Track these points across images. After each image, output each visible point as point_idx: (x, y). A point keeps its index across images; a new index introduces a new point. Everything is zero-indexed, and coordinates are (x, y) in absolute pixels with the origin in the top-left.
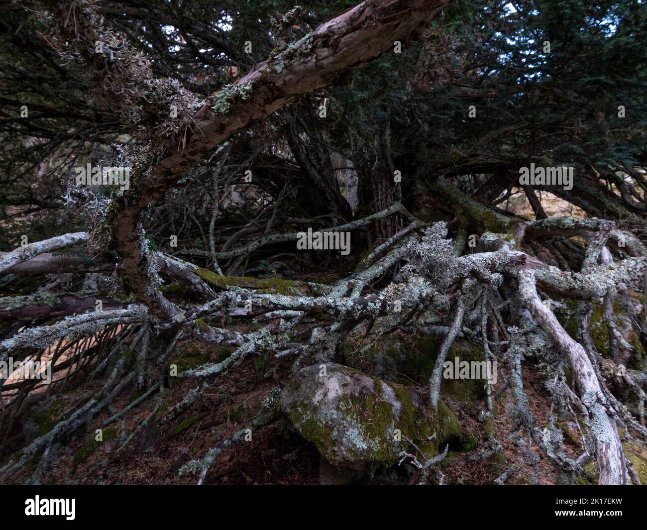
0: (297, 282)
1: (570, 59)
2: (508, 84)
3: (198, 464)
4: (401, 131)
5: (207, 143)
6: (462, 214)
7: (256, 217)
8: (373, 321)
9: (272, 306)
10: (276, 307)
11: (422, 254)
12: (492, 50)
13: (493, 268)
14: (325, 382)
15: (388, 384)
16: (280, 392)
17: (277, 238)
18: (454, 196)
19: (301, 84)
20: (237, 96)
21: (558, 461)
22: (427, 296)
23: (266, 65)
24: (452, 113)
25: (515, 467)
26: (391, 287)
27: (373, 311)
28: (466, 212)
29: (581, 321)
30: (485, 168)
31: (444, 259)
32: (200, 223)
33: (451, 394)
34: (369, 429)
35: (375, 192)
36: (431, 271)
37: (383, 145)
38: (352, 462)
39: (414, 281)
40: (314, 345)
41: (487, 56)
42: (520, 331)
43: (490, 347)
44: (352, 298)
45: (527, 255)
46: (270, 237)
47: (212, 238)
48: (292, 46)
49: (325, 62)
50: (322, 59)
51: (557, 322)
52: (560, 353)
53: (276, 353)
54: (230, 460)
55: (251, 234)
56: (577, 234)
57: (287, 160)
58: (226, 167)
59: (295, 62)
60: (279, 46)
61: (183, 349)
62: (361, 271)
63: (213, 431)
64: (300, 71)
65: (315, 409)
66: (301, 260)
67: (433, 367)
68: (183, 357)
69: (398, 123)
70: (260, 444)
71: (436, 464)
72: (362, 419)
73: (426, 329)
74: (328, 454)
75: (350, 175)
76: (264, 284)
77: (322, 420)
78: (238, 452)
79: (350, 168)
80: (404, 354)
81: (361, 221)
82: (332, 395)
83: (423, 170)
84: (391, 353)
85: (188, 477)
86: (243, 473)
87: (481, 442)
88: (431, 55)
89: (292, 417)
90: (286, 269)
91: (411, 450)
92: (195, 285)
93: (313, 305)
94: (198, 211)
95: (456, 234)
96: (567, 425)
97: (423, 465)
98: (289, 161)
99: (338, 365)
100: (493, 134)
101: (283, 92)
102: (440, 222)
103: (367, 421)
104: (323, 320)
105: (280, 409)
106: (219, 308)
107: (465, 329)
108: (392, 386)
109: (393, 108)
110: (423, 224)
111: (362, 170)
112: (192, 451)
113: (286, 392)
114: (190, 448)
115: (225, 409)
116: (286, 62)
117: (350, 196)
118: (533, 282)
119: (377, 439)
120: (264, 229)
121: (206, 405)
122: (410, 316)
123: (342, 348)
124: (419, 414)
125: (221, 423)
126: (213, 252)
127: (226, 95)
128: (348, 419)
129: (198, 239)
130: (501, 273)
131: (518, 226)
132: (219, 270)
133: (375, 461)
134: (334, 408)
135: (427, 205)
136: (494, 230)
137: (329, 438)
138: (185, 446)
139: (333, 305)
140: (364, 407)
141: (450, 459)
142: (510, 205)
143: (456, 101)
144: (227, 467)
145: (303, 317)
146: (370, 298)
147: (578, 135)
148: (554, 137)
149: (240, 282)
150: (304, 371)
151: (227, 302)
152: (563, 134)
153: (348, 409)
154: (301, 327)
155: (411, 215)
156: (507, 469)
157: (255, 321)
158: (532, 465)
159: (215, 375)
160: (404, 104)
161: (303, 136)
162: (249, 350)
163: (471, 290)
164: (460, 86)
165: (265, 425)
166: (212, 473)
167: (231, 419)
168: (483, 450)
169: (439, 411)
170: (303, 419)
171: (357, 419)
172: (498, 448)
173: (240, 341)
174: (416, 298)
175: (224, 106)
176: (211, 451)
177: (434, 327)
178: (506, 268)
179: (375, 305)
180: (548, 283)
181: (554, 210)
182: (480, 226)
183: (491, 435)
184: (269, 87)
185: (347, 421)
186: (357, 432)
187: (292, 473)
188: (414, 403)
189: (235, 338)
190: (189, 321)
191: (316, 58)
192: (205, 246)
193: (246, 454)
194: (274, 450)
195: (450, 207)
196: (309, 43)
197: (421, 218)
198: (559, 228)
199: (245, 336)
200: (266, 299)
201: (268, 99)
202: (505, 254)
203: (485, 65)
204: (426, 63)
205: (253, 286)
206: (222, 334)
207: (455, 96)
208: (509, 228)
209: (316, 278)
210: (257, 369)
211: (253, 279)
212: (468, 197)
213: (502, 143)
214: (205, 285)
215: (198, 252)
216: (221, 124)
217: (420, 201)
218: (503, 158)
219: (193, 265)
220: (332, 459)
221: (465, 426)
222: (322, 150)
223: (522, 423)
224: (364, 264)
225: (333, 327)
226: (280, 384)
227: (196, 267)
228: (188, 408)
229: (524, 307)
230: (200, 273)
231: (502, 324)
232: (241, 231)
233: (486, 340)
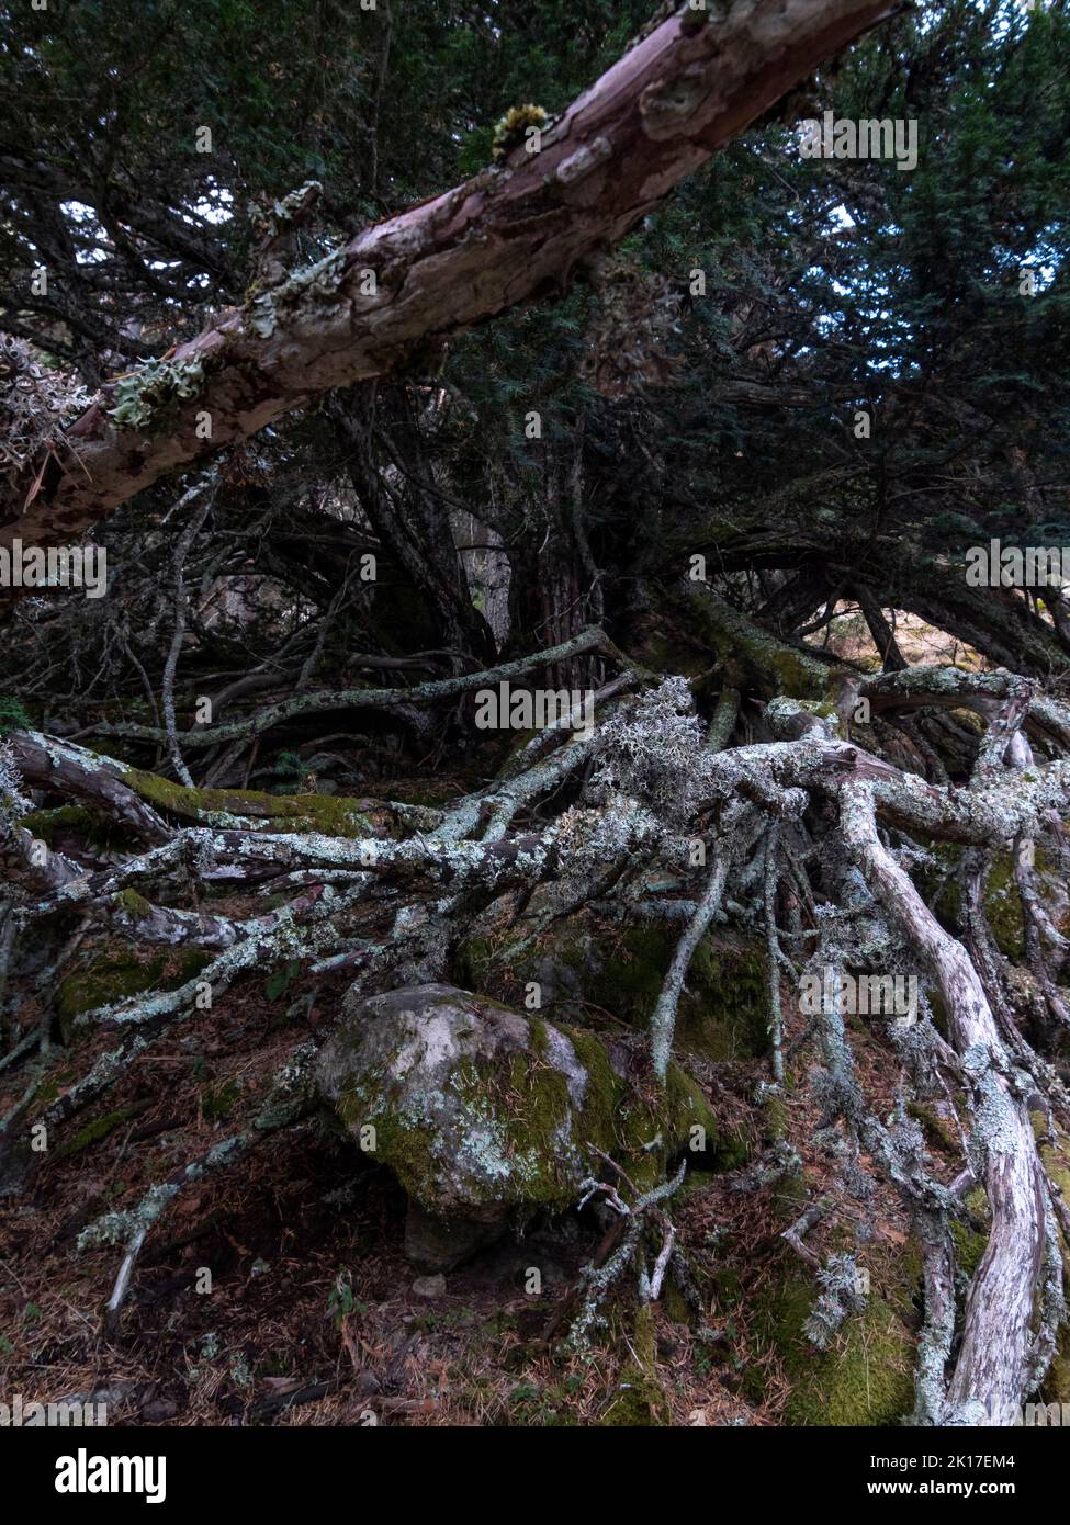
0: (366, 802)
1: (958, 333)
2: (832, 378)
3: (123, 1222)
4: (605, 470)
5: (102, 495)
6: (731, 655)
7: (277, 650)
8: (529, 891)
9: (298, 860)
10: (307, 861)
11: (632, 749)
12: (802, 303)
13: (785, 777)
14: (420, 1028)
15: (561, 1030)
16: (317, 1054)
17: (322, 700)
18: (714, 616)
19: (318, 367)
20: (168, 387)
21: (912, 1189)
22: (646, 836)
23: (238, 319)
24: (714, 437)
25: (825, 1203)
26: (568, 818)
27: (529, 870)
28: (739, 651)
29: (966, 888)
30: (782, 558)
31: (679, 760)
32: (142, 663)
33: (698, 1045)
34: (515, 1131)
35: (547, 602)
36: (653, 786)
37: (565, 500)
38: (475, 1207)
39: (619, 804)
40: (394, 946)
41: (792, 315)
42: (840, 913)
43: (783, 944)
44: (485, 841)
45: (858, 749)
46: (306, 698)
47: (168, 699)
48: (297, 276)
49: (373, 319)
50: (368, 312)
51: (915, 895)
52: (919, 961)
53: (314, 962)
54: (201, 1210)
55: (265, 689)
56: (965, 705)
57: (352, 524)
58: (206, 536)
59: (305, 316)
60: (268, 274)
61: (97, 953)
62: (511, 778)
63: (164, 1143)
64: (315, 337)
65: (396, 1091)
66: (379, 750)
67: (660, 990)
68: (98, 972)
69: (599, 452)
70: (273, 1169)
71: (661, 1203)
72: (501, 1108)
73: (645, 906)
74: (422, 1190)
75: (493, 563)
76: (288, 806)
77: (411, 1114)
78: (220, 1190)
79: (493, 548)
80: (599, 959)
81: (514, 665)
82: (433, 1058)
83: (651, 557)
84: (572, 959)
85: (102, 1250)
86: (231, 1238)
87: (757, 1149)
88: (615, 319)
89: (343, 1109)
90: (345, 769)
91: (606, 1174)
92: (121, 809)
93: (392, 858)
94: (139, 635)
95: (717, 697)
96: (934, 1109)
97: (631, 1205)
98: (358, 528)
99: (452, 990)
100: (800, 485)
101: (279, 384)
102: (675, 678)
103: (512, 1114)
104: (416, 891)
105: (317, 1092)
106: (171, 867)
107: (731, 904)
108: (568, 1035)
109: (588, 419)
110: (648, 675)
111: (520, 552)
112: (113, 1190)
113: (332, 1052)
114: (107, 1182)
115: (196, 1091)
116: (283, 313)
117: (493, 608)
118: (869, 808)
119: (533, 1153)
120: (297, 679)
121: (149, 1082)
122: (612, 879)
123: (465, 948)
124: (626, 1095)
125: (184, 1124)
126: (172, 732)
127: (141, 384)
128: (470, 1110)
129: (139, 700)
130: (805, 788)
131: (844, 684)
132: (185, 773)
133: (527, 1201)
134: (437, 1087)
135: (658, 633)
136: (795, 693)
137: (424, 1154)
138: (96, 1180)
139: (438, 858)
140: (505, 1082)
141: (692, 1188)
142: (833, 637)
143: (722, 410)
144: (194, 1225)
145: (371, 886)
146: (522, 841)
147: (971, 493)
148: (923, 497)
149: (231, 802)
150: (374, 1004)
151: (190, 852)
152: (943, 492)
153: (469, 1089)
154: (365, 908)
155: (623, 655)
156: (809, 1207)
157: (265, 890)
158: (860, 1199)
159: (161, 1019)
160: (613, 410)
161: (390, 473)
162: (243, 962)
163: (739, 825)
164: (733, 378)
165: (284, 1127)
166: (159, 1240)
167: (208, 1114)
168: (761, 1167)
169: (669, 1087)
170: (368, 1112)
171: (488, 1109)
172: (792, 1163)
173: (227, 938)
174: (622, 843)
175: (139, 408)
176: (156, 1190)
177: (664, 902)
178: (816, 777)
179: (533, 856)
180: (900, 811)
181: (920, 652)
182: (768, 683)
183: (779, 1134)
184: (242, 371)
185: (466, 1114)
186: (487, 1139)
187: (343, 1233)
188: (616, 1069)
189: (215, 932)
190: (98, 895)
191: (353, 309)
192: (154, 717)
193: (238, 1195)
194: (304, 1182)
195: (706, 640)
196: (336, 273)
197: (644, 661)
198: (927, 690)
199: (239, 925)
200: (285, 845)
201: (243, 399)
202: (814, 747)
203: (785, 337)
204: (604, 338)
205: (262, 811)
206: (184, 923)
207: (721, 399)
208: (826, 687)
209: (413, 790)
210: (272, 998)
211: (260, 795)
212: (743, 620)
213: (819, 505)
214: (146, 808)
215: (136, 729)
216: (133, 451)
217: (644, 625)
218: (817, 537)
219: (117, 764)
220: (430, 1202)
221: (723, 1117)
222: (431, 505)
223: (840, 1110)
224: (519, 762)
225: (443, 905)
226: (316, 1036)
227: (124, 768)
228: (98, 1096)
229: (851, 862)
230: (135, 783)
231: (808, 893)
232: (241, 682)
233: (773, 927)
